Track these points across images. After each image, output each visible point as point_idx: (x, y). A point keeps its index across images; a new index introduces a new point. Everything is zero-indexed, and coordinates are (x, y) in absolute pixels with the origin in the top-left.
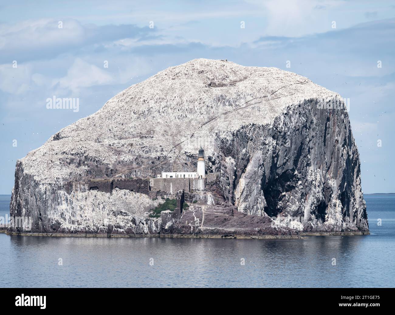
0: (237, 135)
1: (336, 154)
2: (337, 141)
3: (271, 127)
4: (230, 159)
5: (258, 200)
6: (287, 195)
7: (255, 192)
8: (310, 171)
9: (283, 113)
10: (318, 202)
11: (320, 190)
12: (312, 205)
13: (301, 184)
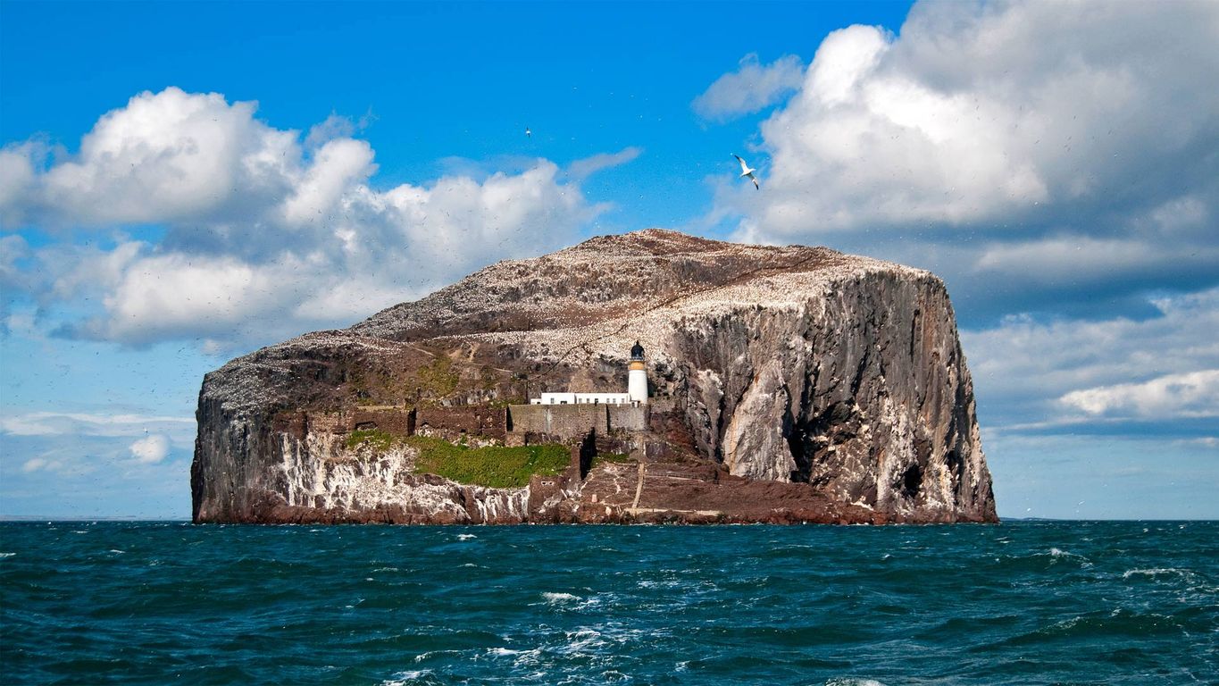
0: (723, 326)
1: (935, 379)
2: (937, 354)
3: (801, 315)
4: (709, 374)
5: (776, 457)
6: (838, 452)
7: (770, 441)
8: (886, 408)
9: (824, 294)
10: (905, 466)
11: (908, 443)
12: (893, 471)
13: (867, 432)
